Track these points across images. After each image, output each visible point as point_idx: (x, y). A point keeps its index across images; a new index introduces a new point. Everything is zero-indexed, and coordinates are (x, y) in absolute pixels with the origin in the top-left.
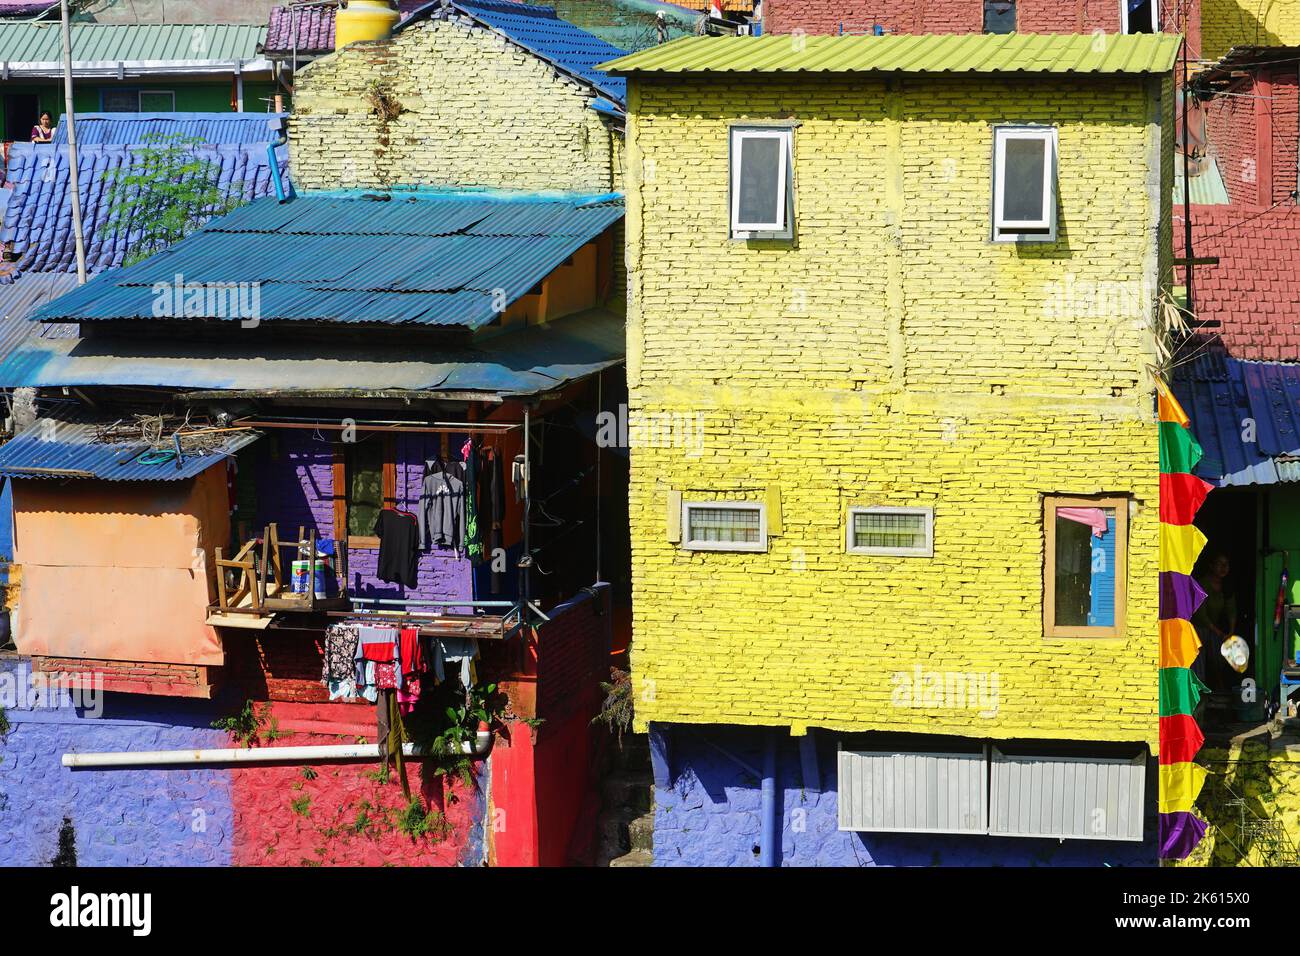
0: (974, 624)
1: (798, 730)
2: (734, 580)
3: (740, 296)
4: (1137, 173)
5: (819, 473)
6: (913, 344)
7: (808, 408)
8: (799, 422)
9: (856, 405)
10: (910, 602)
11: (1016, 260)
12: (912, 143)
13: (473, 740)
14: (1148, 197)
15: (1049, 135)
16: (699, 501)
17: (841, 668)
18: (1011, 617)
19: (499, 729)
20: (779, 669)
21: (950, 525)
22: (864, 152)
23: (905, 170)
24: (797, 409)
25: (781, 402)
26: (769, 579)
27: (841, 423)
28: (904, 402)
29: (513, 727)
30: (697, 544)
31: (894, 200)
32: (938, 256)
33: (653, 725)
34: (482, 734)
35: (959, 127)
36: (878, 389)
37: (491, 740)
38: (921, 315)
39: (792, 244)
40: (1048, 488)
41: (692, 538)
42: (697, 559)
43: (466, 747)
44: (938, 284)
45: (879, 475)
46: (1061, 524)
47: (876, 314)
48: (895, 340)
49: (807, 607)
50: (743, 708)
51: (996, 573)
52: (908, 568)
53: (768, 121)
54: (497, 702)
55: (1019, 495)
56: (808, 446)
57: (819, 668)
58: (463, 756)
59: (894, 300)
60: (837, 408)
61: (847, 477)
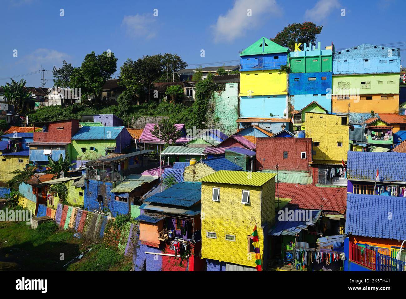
0: (240, 250)
1: (220, 261)
2: (213, 242)
3: (214, 208)
4: (259, 197)
5: (222, 230)
6: (233, 215)
7: (221, 222)
8: (220, 223)
9: (227, 222)
10: (233, 247)
11: (245, 206)
12: (233, 192)
13: (187, 256)
14: (260, 200)
15: (248, 191)
16: (209, 232)
17: (225, 254)
18: (244, 250)
19: (190, 255)
20: (218, 253)
21: (237, 238)
22: (228, 192)
23: (232, 195)
24: (220, 222)
25: (218, 221)
26: (217, 242)
27: (225, 224)
28: (232, 222)
29: (192, 255)
30: (209, 237)
31: (231, 198)
32: (236, 205)
33: (204, 258)
34: (188, 255)
35: (238, 189)
36: (229, 220)
37: (189, 256)
38: (234, 212)
39: (219, 202)
40: (248, 235)
41: (208, 236)
42: (209, 239)
43: (186, 257)
44: (236, 208)
45: (229, 231)
46: (250, 239)
47: (229, 211)
48: (231, 215)
49: (221, 246)
50: (214, 257)
51: (242, 245)
52: (233, 242)
53: (217, 187)
54: (190, 252)
55: (245, 235)
56: (221, 226)
57: (222, 254)
58: (186, 258)
59: (231, 210)
60: (224, 222)
61: (226, 231)
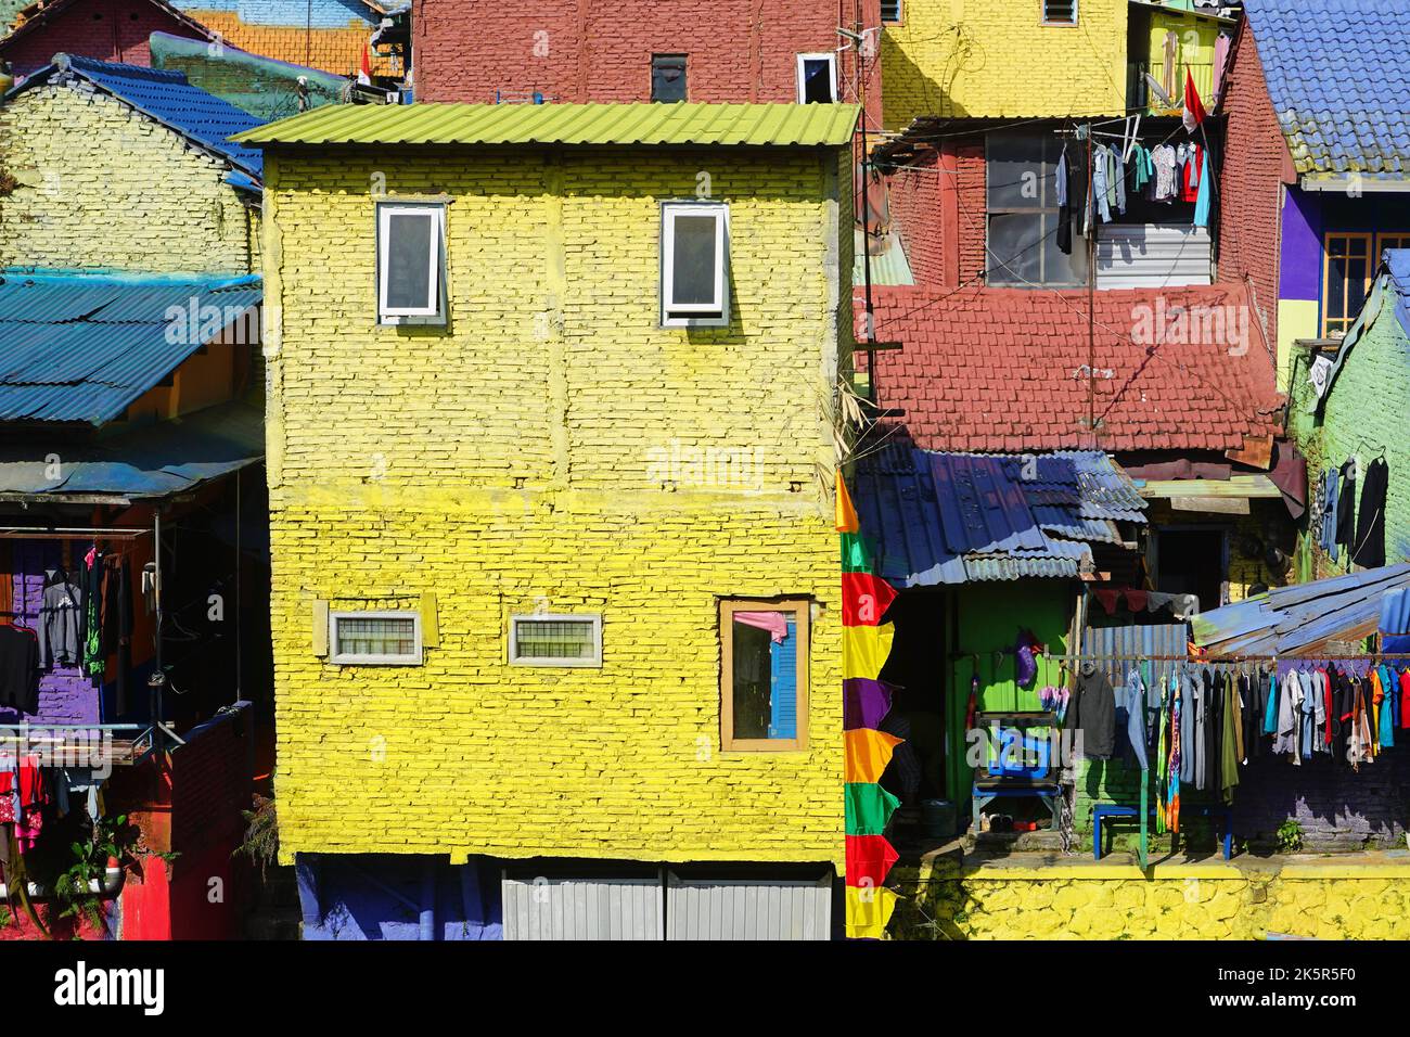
0: (646, 739)
1: (459, 858)
2: (387, 696)
3: (389, 387)
4: (814, 254)
5: (479, 579)
6: (578, 437)
7: (465, 507)
8: (455, 522)
9: (516, 504)
10: (579, 716)
11: (686, 347)
12: (573, 223)
13: (101, 877)
14: (826, 278)
15: (721, 213)
16: (348, 610)
17: (505, 789)
18: (686, 730)
19: (130, 865)
20: (437, 792)
21: (619, 632)
22: (523, 230)
23: (566, 251)
24: (453, 509)
25: (435, 501)
26: (424, 695)
27: (501, 524)
28: (569, 501)
29: (146, 861)
30: (346, 658)
31: (554, 282)
32: (605, 344)
33: (300, 856)
34: (112, 871)
35: (624, 203)
36: (541, 486)
37: (122, 877)
38: (585, 406)
39: (445, 330)
40: (724, 591)
41: (340, 651)
42: (346, 674)
43: (94, 885)
44: (604, 372)
45: (543, 580)
46: (739, 629)
47: (537, 405)
48: (558, 433)
49: (468, 724)
50: (398, 835)
51: (669, 683)
52: (574, 680)
53: (418, 197)
54: (127, 835)
55: (694, 599)
56: (466, 549)
57: (480, 790)
58: (91, 895)
59: (557, 390)
60: (496, 508)
61: (508, 582)
